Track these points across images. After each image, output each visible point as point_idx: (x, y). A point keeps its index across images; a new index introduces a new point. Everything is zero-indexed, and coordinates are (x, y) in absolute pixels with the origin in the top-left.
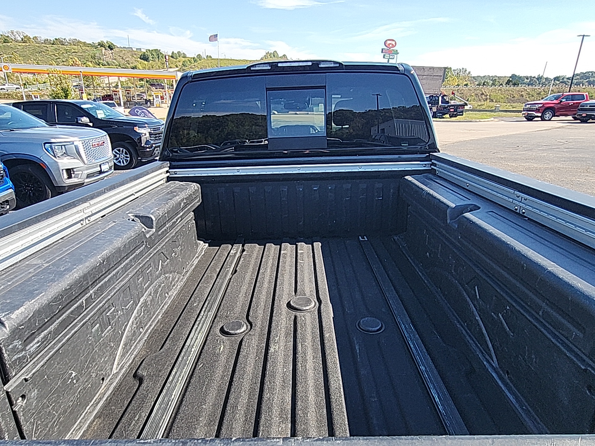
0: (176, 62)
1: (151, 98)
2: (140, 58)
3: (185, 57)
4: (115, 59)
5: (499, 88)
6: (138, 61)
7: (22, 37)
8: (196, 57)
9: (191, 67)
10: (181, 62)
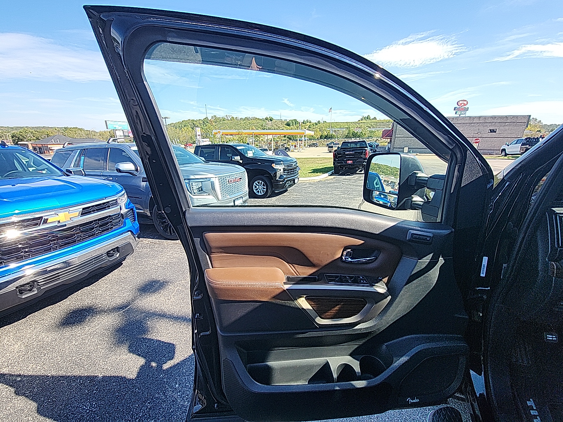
0: (305, 126)
1: (289, 147)
2: (286, 125)
3: (310, 123)
4: (273, 126)
6: (284, 126)
7: (231, 118)
8: (317, 122)
9: (313, 128)
10: (308, 126)
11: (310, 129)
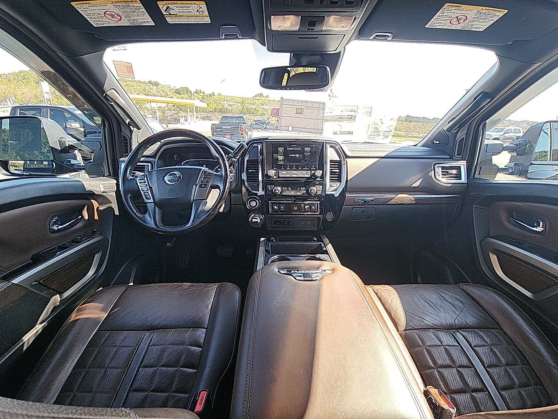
2: (175, 93)
3: (204, 93)
4: (159, 92)
5: (402, 122)
6: (174, 94)
8: (211, 94)
9: (208, 100)
10: (202, 96)
11: (204, 100)
